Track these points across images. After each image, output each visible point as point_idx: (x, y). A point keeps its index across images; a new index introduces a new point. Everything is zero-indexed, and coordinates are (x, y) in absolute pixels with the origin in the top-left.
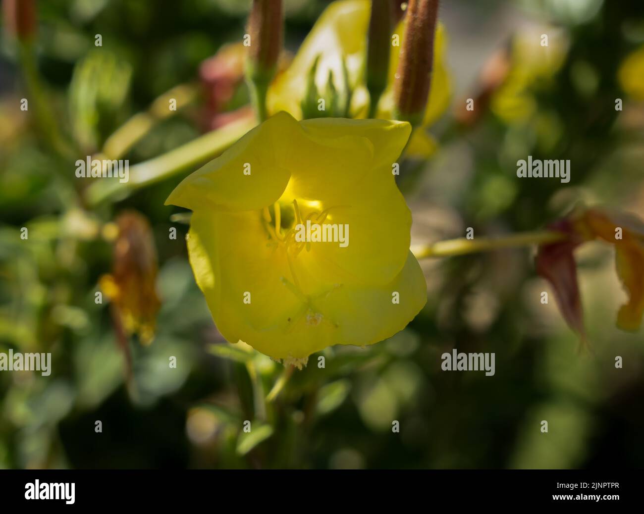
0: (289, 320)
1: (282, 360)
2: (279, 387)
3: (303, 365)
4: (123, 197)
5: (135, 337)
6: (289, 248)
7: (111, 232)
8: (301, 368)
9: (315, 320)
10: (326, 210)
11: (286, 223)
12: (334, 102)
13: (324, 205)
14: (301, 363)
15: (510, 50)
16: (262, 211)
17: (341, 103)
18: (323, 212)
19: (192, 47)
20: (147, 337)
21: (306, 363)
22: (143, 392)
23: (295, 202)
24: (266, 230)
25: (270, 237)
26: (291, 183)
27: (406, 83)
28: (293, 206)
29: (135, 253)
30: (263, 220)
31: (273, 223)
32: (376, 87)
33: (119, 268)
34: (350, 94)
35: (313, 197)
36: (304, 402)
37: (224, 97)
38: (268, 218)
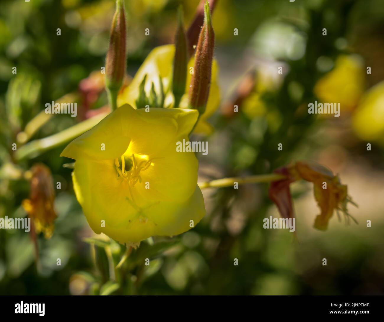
0: (130, 221)
1: (125, 244)
2: (123, 260)
3: (137, 246)
4: (35, 156)
5: (41, 235)
6: (129, 182)
7: (29, 175)
8: (136, 248)
9: (144, 221)
10: (151, 160)
11: (128, 167)
12: (155, 101)
13: (150, 157)
14: (136, 246)
15: (254, 75)
16: (114, 160)
17: (159, 101)
18: (149, 161)
19: (74, 73)
20: (48, 234)
21: (139, 245)
22: (45, 268)
23: (133, 156)
24: (117, 171)
25: (119, 176)
26: (131, 144)
27: (195, 90)
28: (132, 158)
29: (42, 187)
30: (115, 166)
31: (121, 168)
32: (178, 93)
33: (33, 195)
34: (164, 97)
35: (143, 153)
36: (137, 270)
37: (92, 100)
38: (118, 165)
